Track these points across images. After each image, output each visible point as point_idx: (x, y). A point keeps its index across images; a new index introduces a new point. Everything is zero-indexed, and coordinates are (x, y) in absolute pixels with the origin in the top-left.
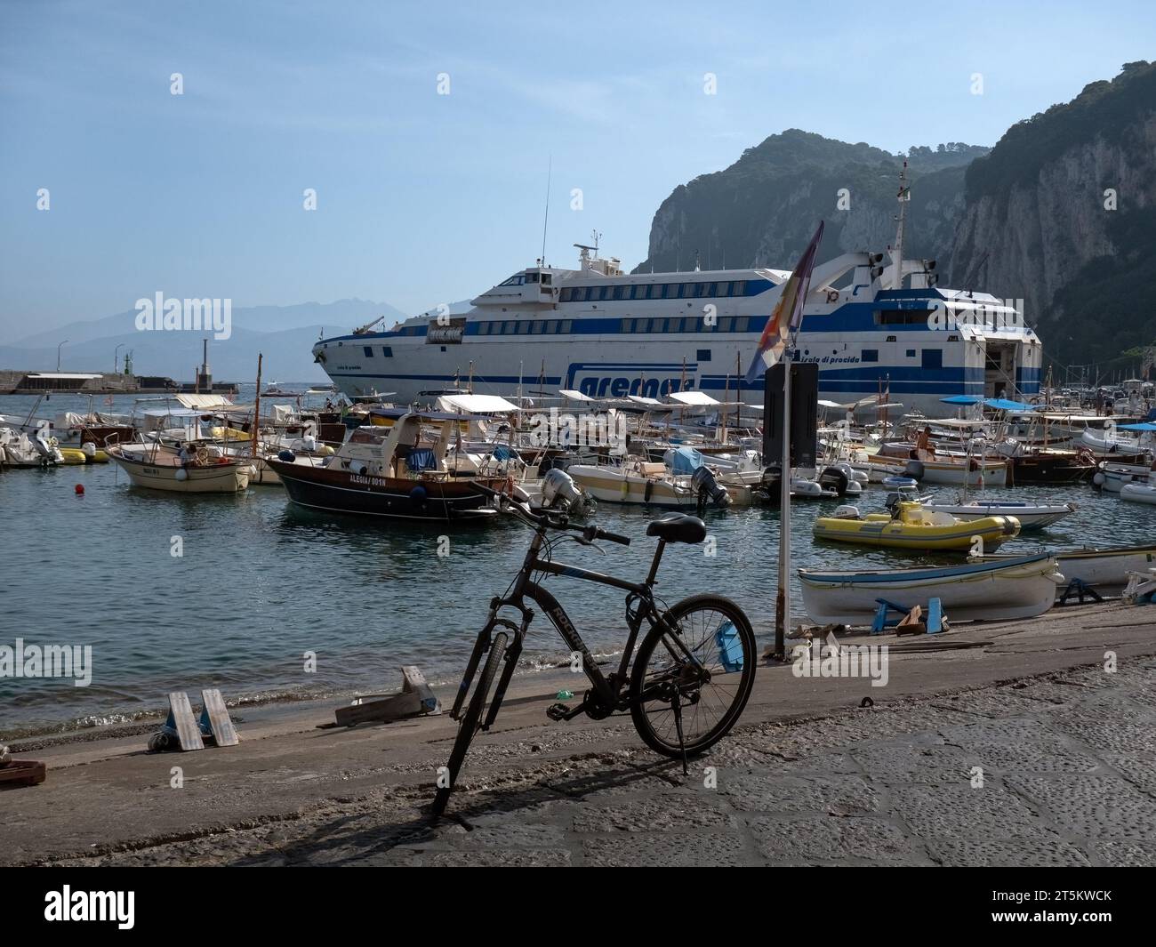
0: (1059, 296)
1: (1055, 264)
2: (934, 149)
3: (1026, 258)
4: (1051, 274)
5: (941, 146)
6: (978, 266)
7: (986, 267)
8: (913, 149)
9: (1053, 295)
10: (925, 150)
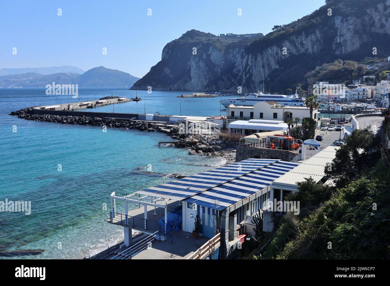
0: (269, 75)
1: (267, 69)
2: (226, 35)
3: (261, 68)
4: (267, 71)
5: (227, 34)
6: (250, 68)
7: (252, 69)
8: (221, 34)
9: (267, 75)
10: (224, 35)
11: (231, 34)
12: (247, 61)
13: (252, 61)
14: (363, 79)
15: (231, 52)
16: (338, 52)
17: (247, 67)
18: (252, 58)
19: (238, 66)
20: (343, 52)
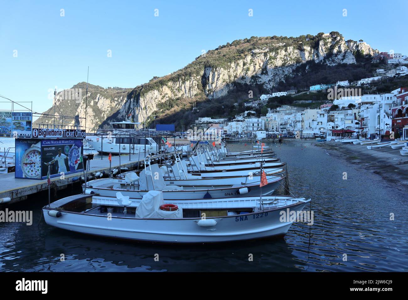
0: (149, 117)
4: (148, 112)
6: (132, 111)
7: (134, 111)
11: (117, 87)
12: (130, 105)
13: (134, 104)
14: (244, 115)
15: (116, 100)
16: (210, 97)
17: (130, 111)
18: (134, 102)
19: (122, 112)
20: (215, 97)
